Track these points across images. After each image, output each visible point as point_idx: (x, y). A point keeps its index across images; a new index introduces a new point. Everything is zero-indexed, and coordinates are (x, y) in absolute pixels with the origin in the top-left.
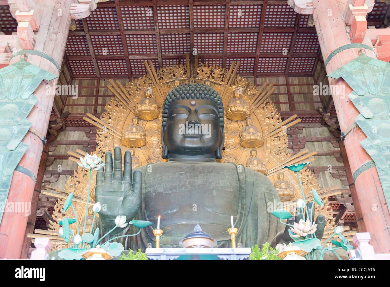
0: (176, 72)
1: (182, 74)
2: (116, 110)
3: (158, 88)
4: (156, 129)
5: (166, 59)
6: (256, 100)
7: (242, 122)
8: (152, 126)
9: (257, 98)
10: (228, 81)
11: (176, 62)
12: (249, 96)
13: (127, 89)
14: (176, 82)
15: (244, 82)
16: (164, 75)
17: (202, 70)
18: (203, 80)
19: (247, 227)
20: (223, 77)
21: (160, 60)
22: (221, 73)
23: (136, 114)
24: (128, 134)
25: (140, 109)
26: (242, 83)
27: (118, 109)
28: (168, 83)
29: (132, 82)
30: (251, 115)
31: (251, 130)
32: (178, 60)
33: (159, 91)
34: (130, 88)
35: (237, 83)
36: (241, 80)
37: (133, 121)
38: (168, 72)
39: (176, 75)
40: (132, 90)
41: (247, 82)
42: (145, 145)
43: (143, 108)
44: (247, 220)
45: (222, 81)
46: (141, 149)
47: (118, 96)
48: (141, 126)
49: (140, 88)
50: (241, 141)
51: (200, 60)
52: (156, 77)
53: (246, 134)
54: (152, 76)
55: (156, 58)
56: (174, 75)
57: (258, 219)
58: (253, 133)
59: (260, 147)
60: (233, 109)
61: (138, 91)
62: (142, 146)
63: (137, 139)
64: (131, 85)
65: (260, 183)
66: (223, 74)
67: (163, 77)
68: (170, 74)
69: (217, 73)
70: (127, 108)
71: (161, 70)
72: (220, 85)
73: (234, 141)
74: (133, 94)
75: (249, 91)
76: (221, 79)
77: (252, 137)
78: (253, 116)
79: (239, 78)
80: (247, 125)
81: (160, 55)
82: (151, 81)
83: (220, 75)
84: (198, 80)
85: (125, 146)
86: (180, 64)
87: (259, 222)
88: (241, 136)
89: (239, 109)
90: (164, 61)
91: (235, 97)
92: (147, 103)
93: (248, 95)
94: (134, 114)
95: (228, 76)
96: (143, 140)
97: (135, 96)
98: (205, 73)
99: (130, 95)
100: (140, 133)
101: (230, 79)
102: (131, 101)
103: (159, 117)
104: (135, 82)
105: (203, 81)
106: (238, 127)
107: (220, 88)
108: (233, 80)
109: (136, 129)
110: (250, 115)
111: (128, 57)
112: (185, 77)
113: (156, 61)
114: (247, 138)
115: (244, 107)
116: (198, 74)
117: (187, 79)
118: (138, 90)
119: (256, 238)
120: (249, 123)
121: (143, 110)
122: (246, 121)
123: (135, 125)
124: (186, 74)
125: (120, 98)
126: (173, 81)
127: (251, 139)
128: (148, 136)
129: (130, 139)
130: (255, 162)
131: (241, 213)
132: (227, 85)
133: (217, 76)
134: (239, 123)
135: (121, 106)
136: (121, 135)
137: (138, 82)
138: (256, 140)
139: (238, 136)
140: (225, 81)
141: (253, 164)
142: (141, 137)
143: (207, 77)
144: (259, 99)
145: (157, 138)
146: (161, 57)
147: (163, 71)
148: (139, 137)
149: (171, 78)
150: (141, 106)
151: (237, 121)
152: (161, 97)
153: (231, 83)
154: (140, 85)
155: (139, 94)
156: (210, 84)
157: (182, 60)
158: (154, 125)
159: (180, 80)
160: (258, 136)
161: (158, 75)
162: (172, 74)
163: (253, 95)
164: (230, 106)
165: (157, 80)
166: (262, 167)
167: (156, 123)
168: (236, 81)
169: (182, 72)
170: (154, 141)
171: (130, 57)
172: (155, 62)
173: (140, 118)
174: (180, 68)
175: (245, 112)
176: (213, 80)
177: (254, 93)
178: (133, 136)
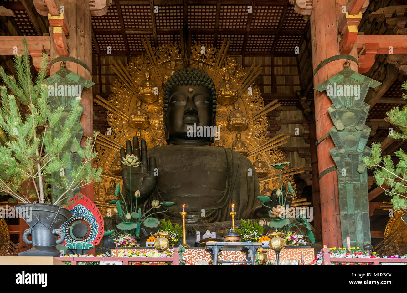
0: (172, 51)
1: (177, 53)
2: (121, 92)
3: (156, 69)
4: (157, 111)
5: (160, 35)
6: (243, 83)
7: (230, 106)
8: (153, 109)
9: (244, 82)
10: (219, 62)
11: (170, 37)
12: (238, 78)
13: (128, 70)
14: (172, 62)
15: (233, 63)
16: (160, 54)
17: (195, 49)
18: (196, 60)
19: (232, 199)
20: (215, 57)
21: (155, 35)
22: (213, 53)
23: (139, 97)
24: (134, 117)
25: (142, 91)
26: (232, 64)
27: (122, 91)
28: (164, 63)
29: (132, 62)
30: (239, 98)
31: (238, 115)
32: (172, 36)
33: (157, 72)
34: (130, 68)
35: (228, 65)
36: (231, 61)
37: (137, 104)
38: (163, 50)
39: (171, 54)
40: (133, 70)
41: (236, 63)
42: (149, 127)
43: (145, 91)
44: (232, 194)
45: (214, 62)
46: (146, 131)
47: (121, 77)
48: (144, 108)
49: (140, 68)
50: (229, 124)
51: (193, 36)
52: (153, 56)
53: (233, 118)
54: (149, 55)
55: (151, 33)
56: (170, 55)
57: (241, 194)
58: (239, 117)
59: (244, 130)
60: (223, 93)
61: (138, 72)
62: (147, 128)
63: (142, 121)
64: (131, 65)
65: (244, 164)
66: (215, 54)
67: (160, 56)
68: (166, 52)
69: (209, 53)
70: (130, 90)
71: (157, 49)
72: (212, 66)
73: (223, 125)
74: (134, 75)
75: (238, 73)
76: (213, 60)
77: (239, 122)
78: (240, 101)
79: (229, 59)
80: (234, 109)
81: (155, 30)
82: (149, 61)
83: (212, 55)
84: (191, 61)
85: (133, 128)
86: (174, 41)
87: (241, 195)
88: (229, 120)
89: (228, 93)
90: (159, 36)
91: (225, 81)
92: (148, 86)
93: (236, 78)
94: (137, 96)
95: (219, 57)
96: (147, 123)
97: (136, 77)
98: (198, 52)
99: (131, 75)
100: (144, 116)
101: (221, 59)
102: (133, 83)
103: (159, 100)
104: (135, 62)
105: (197, 62)
106: (227, 111)
107: (212, 70)
108: (223, 60)
109: (140, 111)
110: (237, 100)
111: (124, 32)
112: (180, 57)
113: (152, 36)
114: (235, 122)
115: (233, 92)
116: (191, 53)
117: (182, 59)
118: (138, 70)
119: (238, 208)
120: (236, 108)
121: (144, 93)
122: (234, 106)
123: (139, 108)
124: (180, 53)
125: (123, 80)
126: (169, 61)
127: (237, 124)
128: (151, 119)
129: (136, 121)
130: (239, 145)
131: (228, 189)
132: (218, 66)
133: (209, 56)
134: (228, 107)
135: (125, 87)
136: (129, 118)
137: (137, 62)
138: (241, 124)
139: (226, 120)
140: (216, 62)
141: (238, 147)
142: (146, 120)
143: (200, 57)
144: (246, 82)
145: (158, 120)
146: (156, 32)
147: (159, 49)
148: (144, 120)
149: (167, 57)
150: (143, 89)
151: (225, 105)
152: (159, 79)
153: (222, 65)
154: (139, 65)
155: (139, 75)
156: (203, 65)
157: (176, 36)
158: (155, 108)
159: (175, 60)
160: (243, 120)
161: (155, 55)
162: (168, 54)
163: (241, 78)
164: (221, 90)
165: (155, 60)
166: (245, 149)
167: (157, 106)
168: (226, 62)
169: (177, 51)
170: (156, 123)
171: (127, 32)
172: (150, 37)
173: (142, 100)
174: (174, 46)
175: (233, 97)
176: (205, 61)
177: (242, 76)
178: (138, 119)
